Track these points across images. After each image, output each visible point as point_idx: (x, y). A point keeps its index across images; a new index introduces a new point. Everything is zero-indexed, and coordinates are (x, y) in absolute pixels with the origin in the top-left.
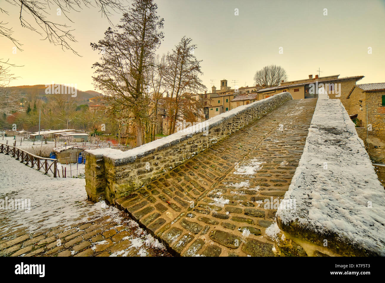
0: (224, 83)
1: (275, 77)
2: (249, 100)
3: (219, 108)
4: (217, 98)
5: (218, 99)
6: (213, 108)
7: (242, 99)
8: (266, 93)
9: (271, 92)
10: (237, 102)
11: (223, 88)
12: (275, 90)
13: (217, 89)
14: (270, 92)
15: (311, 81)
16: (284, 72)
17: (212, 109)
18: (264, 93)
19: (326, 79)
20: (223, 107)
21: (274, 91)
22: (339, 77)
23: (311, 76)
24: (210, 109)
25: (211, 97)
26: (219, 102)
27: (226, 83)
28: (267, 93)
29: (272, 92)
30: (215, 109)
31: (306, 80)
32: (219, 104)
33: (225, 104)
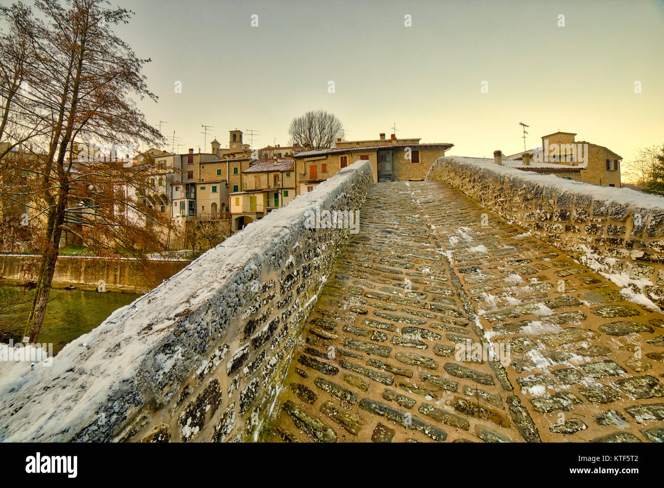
0: (236, 136)
1: (325, 131)
2: (278, 171)
3: (218, 186)
4: (214, 165)
5: (216, 167)
6: (206, 186)
7: (265, 170)
8: (310, 159)
9: (319, 158)
10: (256, 174)
11: (235, 146)
12: (327, 155)
13: (221, 147)
14: (317, 158)
15: (384, 143)
16: (339, 125)
17: (203, 188)
18: (306, 159)
19: (403, 142)
20: (226, 184)
21: (324, 157)
22: (421, 143)
23: (383, 135)
24: (198, 187)
25: (202, 162)
26: (219, 172)
27: (241, 137)
28: (313, 159)
29: (322, 158)
30: (209, 188)
31: (376, 142)
32: (220, 178)
33: (232, 177)
